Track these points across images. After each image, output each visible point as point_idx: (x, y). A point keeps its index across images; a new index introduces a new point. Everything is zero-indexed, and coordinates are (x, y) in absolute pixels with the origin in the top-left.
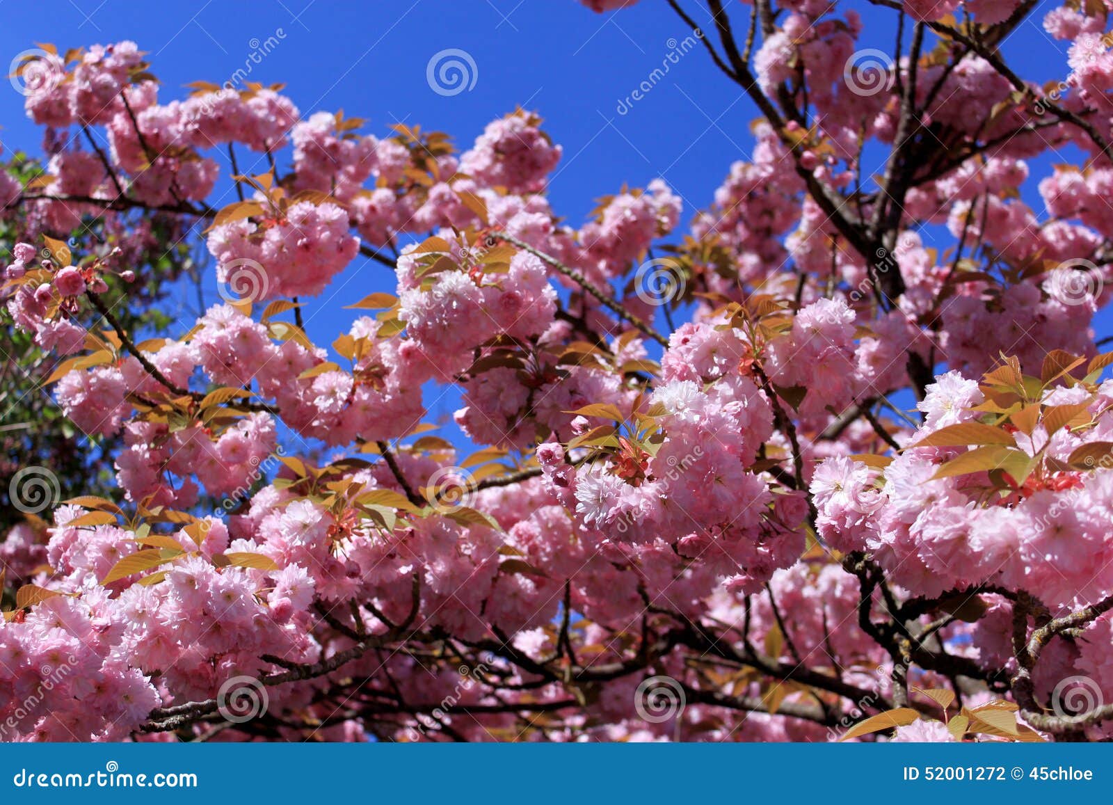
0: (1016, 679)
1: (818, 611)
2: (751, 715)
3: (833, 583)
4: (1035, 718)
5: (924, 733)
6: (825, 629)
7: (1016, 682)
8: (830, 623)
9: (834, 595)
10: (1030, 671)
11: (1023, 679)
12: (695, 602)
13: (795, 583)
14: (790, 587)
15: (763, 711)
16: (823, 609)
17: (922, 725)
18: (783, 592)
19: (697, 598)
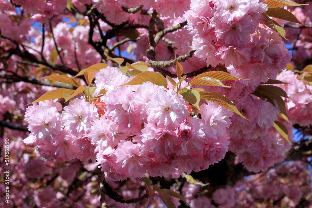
0: (149, 50)
1: (73, 46)
2: (44, 88)
3: (79, 34)
4: (155, 62)
5: (111, 71)
6: (75, 52)
7: (148, 51)
8: (77, 50)
9: (79, 38)
10: (154, 48)
11: (152, 50)
12: (21, 36)
13: (64, 33)
14: (62, 34)
15: (48, 86)
16: (75, 45)
17: (110, 68)
18: (59, 37)
19: (22, 34)
